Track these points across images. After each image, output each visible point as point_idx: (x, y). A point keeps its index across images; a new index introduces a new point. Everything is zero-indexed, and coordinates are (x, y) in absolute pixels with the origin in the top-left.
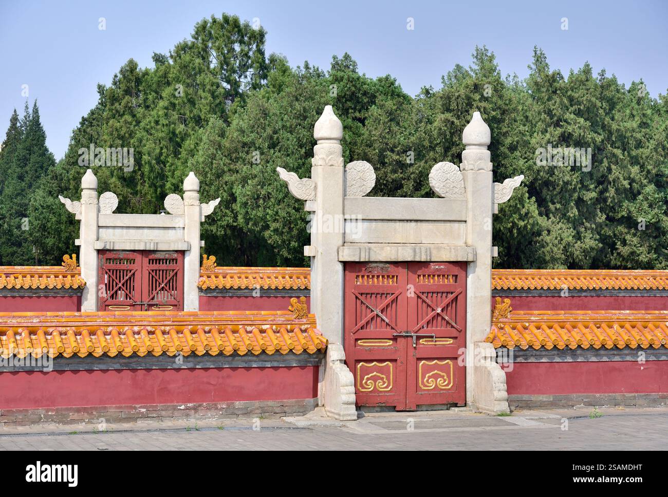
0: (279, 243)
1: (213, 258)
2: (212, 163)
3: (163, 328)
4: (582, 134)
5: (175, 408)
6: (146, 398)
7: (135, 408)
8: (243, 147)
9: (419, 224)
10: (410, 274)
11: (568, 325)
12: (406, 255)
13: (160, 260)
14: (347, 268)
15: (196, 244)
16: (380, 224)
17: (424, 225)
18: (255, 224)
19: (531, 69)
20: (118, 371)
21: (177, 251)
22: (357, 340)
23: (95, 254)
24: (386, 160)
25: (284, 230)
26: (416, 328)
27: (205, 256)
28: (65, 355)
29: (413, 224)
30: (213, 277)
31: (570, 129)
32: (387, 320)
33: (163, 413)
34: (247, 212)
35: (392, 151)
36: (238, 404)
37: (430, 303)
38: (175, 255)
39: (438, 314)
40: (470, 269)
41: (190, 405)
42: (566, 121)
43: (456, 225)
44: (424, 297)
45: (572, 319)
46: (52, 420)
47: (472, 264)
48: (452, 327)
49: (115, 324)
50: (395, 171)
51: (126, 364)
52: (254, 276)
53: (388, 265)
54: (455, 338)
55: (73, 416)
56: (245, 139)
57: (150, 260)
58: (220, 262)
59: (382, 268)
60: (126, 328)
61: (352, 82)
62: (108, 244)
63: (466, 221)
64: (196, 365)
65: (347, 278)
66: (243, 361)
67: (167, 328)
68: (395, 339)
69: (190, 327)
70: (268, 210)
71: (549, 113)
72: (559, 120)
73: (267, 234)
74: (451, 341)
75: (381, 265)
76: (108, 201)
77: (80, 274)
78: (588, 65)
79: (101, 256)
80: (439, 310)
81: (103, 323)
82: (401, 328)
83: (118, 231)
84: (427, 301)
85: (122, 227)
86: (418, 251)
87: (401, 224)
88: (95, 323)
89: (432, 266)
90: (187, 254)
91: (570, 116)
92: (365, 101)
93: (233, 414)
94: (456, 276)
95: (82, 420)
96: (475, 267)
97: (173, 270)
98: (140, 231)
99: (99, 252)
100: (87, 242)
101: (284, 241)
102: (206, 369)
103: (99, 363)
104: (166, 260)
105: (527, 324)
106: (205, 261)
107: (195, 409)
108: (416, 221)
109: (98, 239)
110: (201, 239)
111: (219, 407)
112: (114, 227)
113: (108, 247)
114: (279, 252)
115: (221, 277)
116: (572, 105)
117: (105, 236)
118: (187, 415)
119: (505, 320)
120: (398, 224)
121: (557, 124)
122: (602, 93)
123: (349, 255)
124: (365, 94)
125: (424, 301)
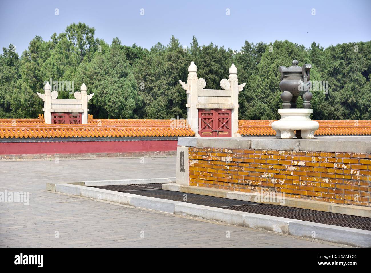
0: (111, 110)
1: (92, 116)
2: (83, 80)
3: (149, 129)
4: (218, 70)
5: (154, 153)
6: (146, 150)
7: (143, 152)
8: (95, 74)
9: (218, 97)
10: (216, 112)
11: (259, 128)
12: (216, 107)
13: (73, 116)
14: (199, 110)
15: (86, 110)
16: (208, 97)
17: (219, 98)
18: (101, 103)
19: (192, 44)
20: (139, 141)
21: (79, 113)
22: (202, 132)
23: (50, 114)
24: (147, 79)
25: (113, 106)
26: (218, 129)
27: (89, 115)
28: (125, 136)
29: (216, 97)
30: (92, 122)
31: (213, 68)
32: (210, 126)
33: (151, 154)
34: (98, 99)
35: (149, 75)
36: (171, 151)
37: (222, 121)
38: (79, 114)
39: (224, 125)
40: (232, 111)
41: (158, 152)
42: (211, 65)
43: (228, 98)
44: (220, 119)
45: (260, 127)
46: (121, 156)
47: (233, 110)
48: (228, 128)
49: (136, 127)
50: (150, 84)
51: (141, 139)
52: (107, 122)
53: (210, 110)
54: (229, 132)
55: (127, 155)
56: (96, 71)
57: (70, 116)
58: (94, 117)
59: (209, 111)
60: (139, 129)
61: (127, 49)
62: (55, 110)
63: (231, 97)
64: (159, 139)
65: (199, 113)
66: (172, 138)
67: (150, 129)
68: (212, 132)
69: (157, 128)
70: (106, 98)
71: (205, 62)
72: (209, 64)
73: (105, 107)
74: (228, 133)
75: (209, 110)
76: (54, 94)
77: (45, 122)
78: (212, 43)
79: (53, 115)
80: (224, 124)
81: (133, 127)
82: (214, 129)
83: (58, 105)
84: (221, 121)
85: (60, 104)
86: (219, 105)
87: (213, 97)
88: (131, 127)
89: (223, 110)
90: (83, 114)
91: (212, 63)
92: (133, 57)
93: (170, 154)
94: (229, 113)
95: (129, 156)
96: (234, 110)
97: (78, 120)
98: (66, 105)
99: (52, 113)
100: (47, 110)
101: (112, 110)
102: (162, 141)
103: (134, 139)
104: (76, 116)
105: (248, 128)
106: (89, 117)
107: (159, 153)
108: (217, 97)
109: (51, 109)
110: (88, 109)
111: (166, 152)
112: (57, 104)
113: (55, 112)
114: (110, 114)
115: (95, 122)
116: (213, 59)
117: (53, 107)
118: (157, 155)
119: (242, 127)
120: (212, 97)
121: (208, 66)
122: (222, 54)
123: (200, 107)
124: (132, 54)
125: (220, 121)
